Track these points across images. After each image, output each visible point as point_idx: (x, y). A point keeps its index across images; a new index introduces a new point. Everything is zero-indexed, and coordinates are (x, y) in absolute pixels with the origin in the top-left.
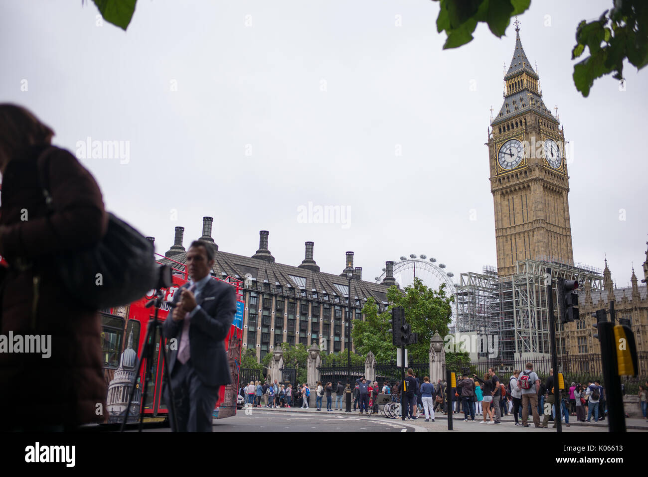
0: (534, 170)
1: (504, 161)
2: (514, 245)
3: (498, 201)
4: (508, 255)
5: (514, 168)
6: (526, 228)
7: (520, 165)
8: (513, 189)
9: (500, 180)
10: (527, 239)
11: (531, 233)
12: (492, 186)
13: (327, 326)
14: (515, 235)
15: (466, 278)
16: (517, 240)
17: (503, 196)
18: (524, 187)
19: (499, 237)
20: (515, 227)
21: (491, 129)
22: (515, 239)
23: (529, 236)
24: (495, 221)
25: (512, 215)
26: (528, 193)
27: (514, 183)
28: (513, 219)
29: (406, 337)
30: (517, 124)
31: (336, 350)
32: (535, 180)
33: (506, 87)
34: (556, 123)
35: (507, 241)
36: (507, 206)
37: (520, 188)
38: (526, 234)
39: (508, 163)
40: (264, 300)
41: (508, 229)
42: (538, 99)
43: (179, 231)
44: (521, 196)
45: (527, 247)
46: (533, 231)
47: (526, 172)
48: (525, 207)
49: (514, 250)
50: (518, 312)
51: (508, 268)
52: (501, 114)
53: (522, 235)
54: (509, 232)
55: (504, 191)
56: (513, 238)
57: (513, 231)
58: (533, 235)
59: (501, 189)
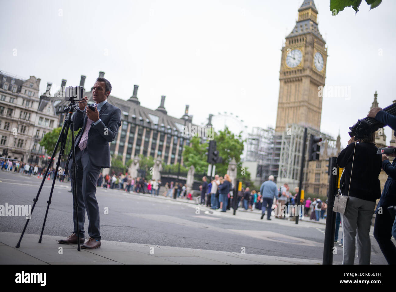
0: (306, 70)
1: (289, 62)
2: (287, 114)
3: (282, 86)
4: (282, 119)
5: (294, 67)
6: (296, 105)
7: (298, 65)
8: (292, 80)
9: (285, 73)
10: (295, 111)
11: (298, 108)
12: (280, 76)
13: (168, 148)
14: (288, 108)
15: (255, 130)
16: (289, 111)
17: (285, 83)
18: (299, 80)
19: (280, 108)
20: (289, 103)
21: (285, 41)
24: (279, 97)
25: (289, 95)
26: (300, 83)
27: (293, 76)
28: (289, 98)
29: (215, 158)
30: (300, 40)
31: (172, 163)
32: (307, 76)
33: (298, 16)
34: (324, 43)
35: (283, 111)
36: (286, 89)
37: (296, 80)
38: (295, 108)
39: (291, 64)
40: (131, 127)
41: (285, 103)
42: (315, 26)
43: (83, 78)
44: (296, 86)
45: (295, 116)
47: (301, 71)
48: (297, 92)
49: (286, 117)
50: (283, 154)
51: (282, 127)
52: (292, 32)
53: (293, 108)
54: (285, 106)
55: (286, 80)
56: (287, 109)
57: (288, 105)
58: (299, 109)
59: (285, 79)
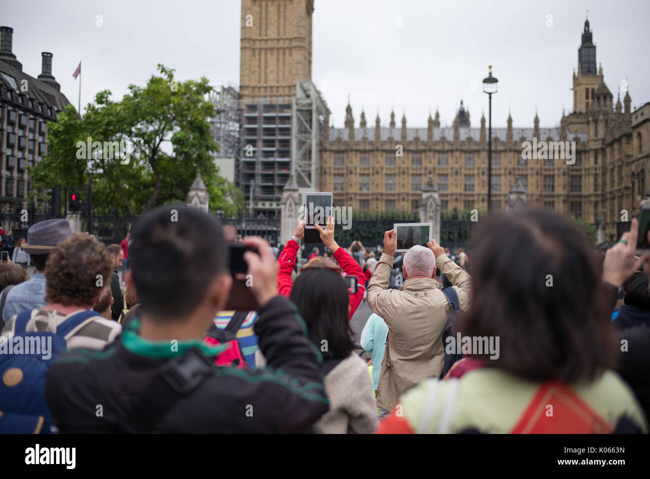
2: (263, 61)
3: (248, 4)
4: (254, 72)
6: (281, 44)
10: (281, 57)
11: (287, 51)
14: (266, 49)
16: (269, 56)
17: (253, 0)
19: (246, 49)
20: (266, 40)
22: (266, 54)
23: (284, 54)
24: (242, 28)
25: (264, 24)
26: (288, 2)
28: (265, 29)
35: (254, 55)
36: (257, 12)
38: (281, 52)
41: (257, 41)
44: (279, 5)
45: (281, 67)
46: (290, 49)
48: (282, 19)
49: (263, 68)
51: (254, 88)
53: (275, 52)
54: (257, 45)
56: (263, 53)
57: (263, 45)
58: (291, 55)
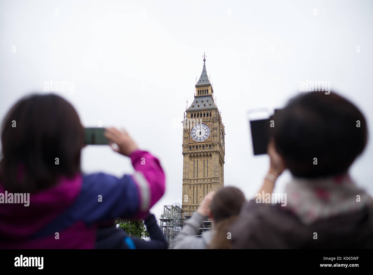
0: (216, 145)
1: (195, 136)
2: (195, 191)
3: (187, 160)
4: (190, 197)
5: (201, 141)
6: (206, 181)
7: (206, 140)
8: (199, 155)
9: (190, 147)
10: (206, 189)
11: (209, 185)
12: (183, 150)
14: (197, 185)
16: (199, 188)
17: (190, 158)
18: (207, 155)
19: (186, 184)
20: (197, 180)
21: (186, 113)
22: (197, 187)
23: (207, 187)
24: (184, 173)
25: (196, 170)
26: (209, 159)
27: (200, 151)
28: (196, 174)
30: (204, 114)
32: (217, 152)
33: (196, 91)
35: (190, 188)
36: (192, 165)
37: (204, 155)
39: (197, 138)
41: (192, 180)
44: (204, 160)
46: (211, 184)
47: (210, 146)
48: (206, 168)
49: (195, 195)
51: (190, 206)
52: (193, 106)
53: (202, 186)
54: (193, 182)
55: (192, 155)
56: (195, 186)
57: (196, 182)
58: (211, 187)
59: (191, 153)
